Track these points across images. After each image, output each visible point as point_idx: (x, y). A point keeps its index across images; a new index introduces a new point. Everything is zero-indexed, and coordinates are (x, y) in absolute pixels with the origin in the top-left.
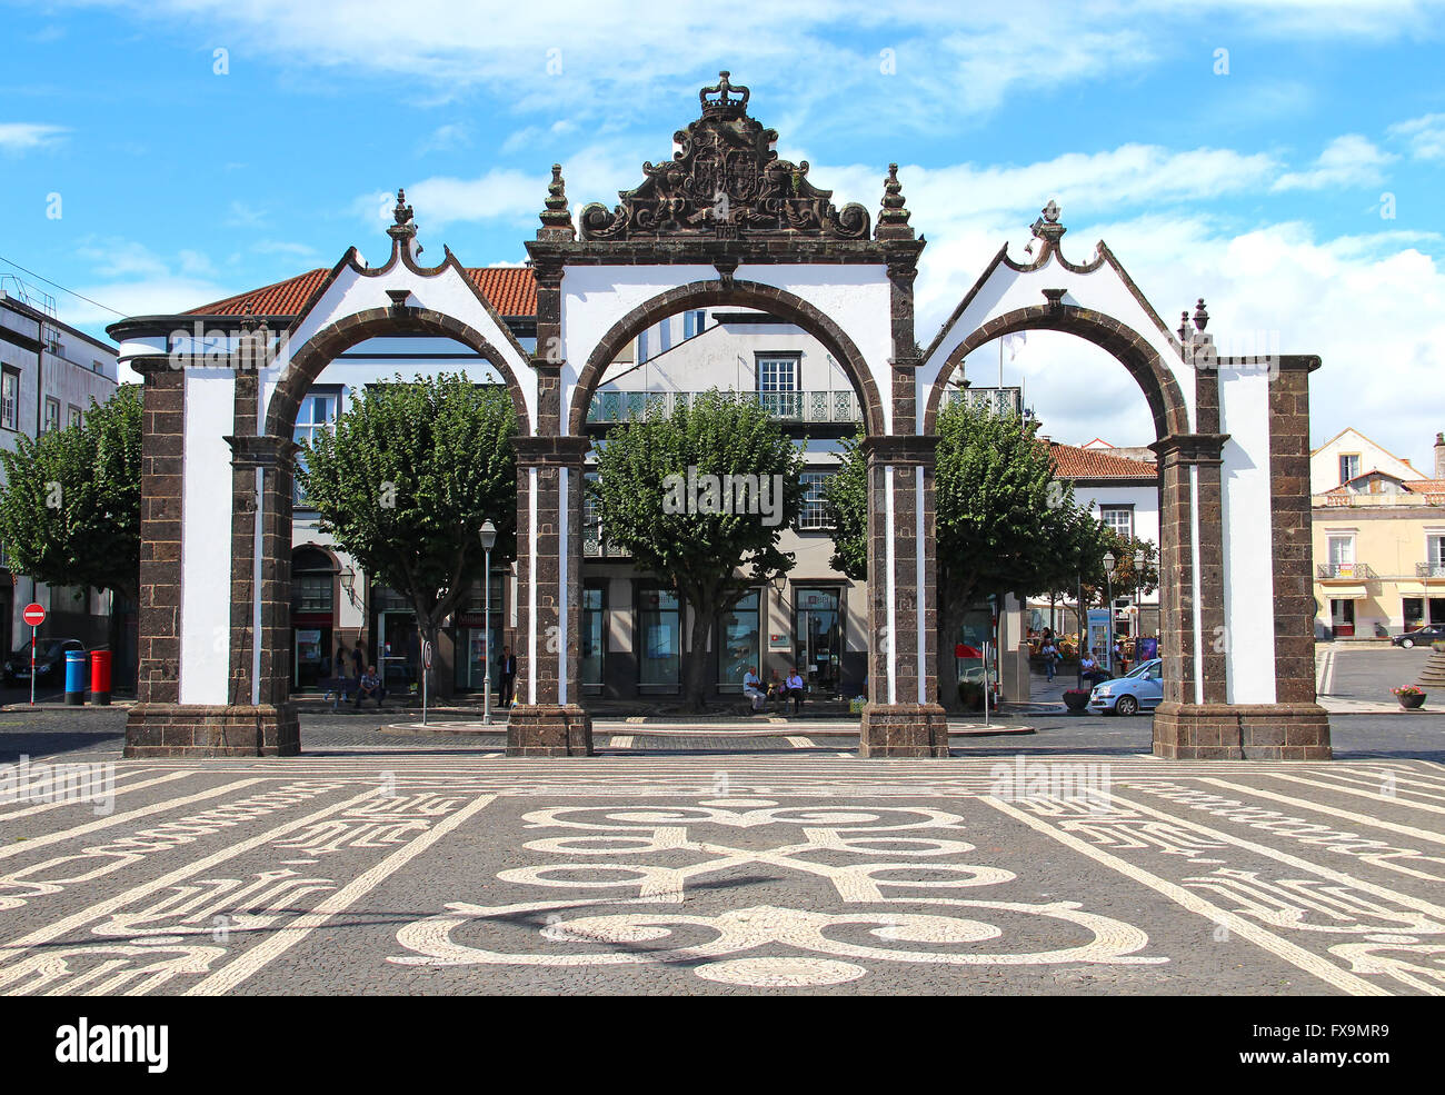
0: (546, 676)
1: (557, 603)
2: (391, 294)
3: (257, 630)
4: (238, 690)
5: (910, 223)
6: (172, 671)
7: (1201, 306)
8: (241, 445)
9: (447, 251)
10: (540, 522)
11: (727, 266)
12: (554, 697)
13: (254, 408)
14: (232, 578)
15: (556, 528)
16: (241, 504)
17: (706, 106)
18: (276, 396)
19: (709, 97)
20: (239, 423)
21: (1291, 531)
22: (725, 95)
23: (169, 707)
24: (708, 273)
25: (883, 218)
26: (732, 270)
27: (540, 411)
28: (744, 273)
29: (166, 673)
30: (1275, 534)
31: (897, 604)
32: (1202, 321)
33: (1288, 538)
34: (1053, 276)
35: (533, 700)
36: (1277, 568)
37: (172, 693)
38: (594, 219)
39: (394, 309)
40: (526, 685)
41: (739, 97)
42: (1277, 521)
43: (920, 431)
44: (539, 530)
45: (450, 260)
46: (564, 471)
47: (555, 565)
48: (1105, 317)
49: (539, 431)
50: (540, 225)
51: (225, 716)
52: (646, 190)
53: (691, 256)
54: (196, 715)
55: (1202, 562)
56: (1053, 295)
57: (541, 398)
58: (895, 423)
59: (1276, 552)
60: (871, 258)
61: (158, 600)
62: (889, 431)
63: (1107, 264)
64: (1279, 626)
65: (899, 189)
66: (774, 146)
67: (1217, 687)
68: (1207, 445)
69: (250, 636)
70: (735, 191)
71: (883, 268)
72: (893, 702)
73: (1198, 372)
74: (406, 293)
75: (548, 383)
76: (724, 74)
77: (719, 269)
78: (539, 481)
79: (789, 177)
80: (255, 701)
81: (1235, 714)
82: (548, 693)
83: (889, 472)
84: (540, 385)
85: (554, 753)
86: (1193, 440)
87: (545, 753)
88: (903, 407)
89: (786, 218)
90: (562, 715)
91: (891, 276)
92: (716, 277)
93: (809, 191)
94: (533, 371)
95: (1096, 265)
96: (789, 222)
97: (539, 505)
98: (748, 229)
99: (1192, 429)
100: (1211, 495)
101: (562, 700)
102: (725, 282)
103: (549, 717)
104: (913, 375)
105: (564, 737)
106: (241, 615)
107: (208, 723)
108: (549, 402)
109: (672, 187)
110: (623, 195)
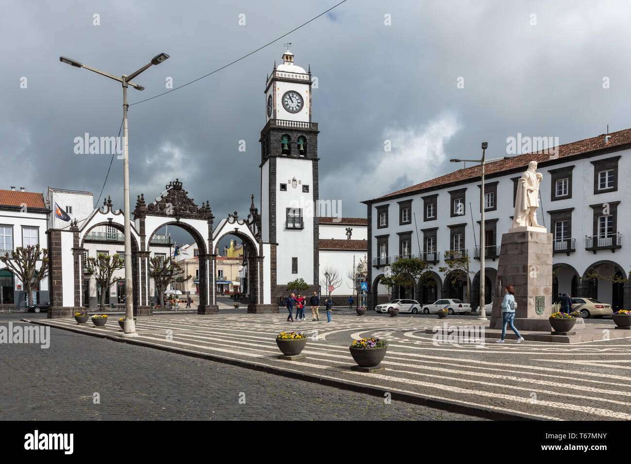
0: (144, 300)
1: (146, 285)
2: (109, 219)
3: (81, 291)
4: (77, 303)
5: (211, 213)
6: (61, 299)
8: (75, 250)
10: (142, 269)
11: (178, 219)
13: (78, 242)
14: (75, 279)
15: (145, 270)
16: (76, 263)
18: (83, 239)
19: (174, 184)
20: (74, 245)
22: (177, 184)
23: (60, 307)
24: (174, 220)
25: (206, 212)
27: (141, 245)
28: (182, 220)
29: (60, 300)
30: (271, 274)
31: (210, 286)
34: (236, 225)
35: (141, 305)
36: (271, 280)
37: (61, 304)
38: (151, 205)
39: (109, 222)
40: (139, 302)
41: (180, 184)
42: (271, 272)
45: (121, 212)
46: (146, 259)
47: (145, 277)
48: (244, 233)
49: (141, 250)
51: (73, 309)
52: (161, 201)
53: (171, 215)
54: (68, 309)
55: (260, 279)
56: (236, 229)
57: (141, 243)
59: (271, 277)
60: (205, 219)
61: (57, 284)
62: (208, 253)
64: (272, 290)
66: (187, 195)
67: (262, 301)
68: (261, 258)
69: (79, 292)
70: (180, 203)
71: (207, 221)
72: (209, 304)
73: (260, 245)
74: (112, 219)
75: (143, 240)
76: (177, 179)
77: (177, 219)
78: (141, 260)
79: (190, 201)
80: (81, 306)
81: (265, 306)
82: (144, 303)
83: (208, 261)
84: (141, 240)
85: (147, 315)
86: (259, 257)
87: (145, 315)
88: (211, 249)
89: (189, 209)
90: (148, 308)
91: (208, 223)
92: (176, 220)
93: (193, 205)
94: (140, 237)
95: (243, 224)
96: (190, 211)
97: (142, 265)
98: (182, 211)
99: (259, 255)
100: (262, 267)
101: (147, 305)
102: (178, 222)
103: (145, 308)
104: (212, 242)
105: (148, 312)
106: (77, 287)
107: (71, 311)
108: (143, 244)
109: (167, 201)
110: (157, 202)
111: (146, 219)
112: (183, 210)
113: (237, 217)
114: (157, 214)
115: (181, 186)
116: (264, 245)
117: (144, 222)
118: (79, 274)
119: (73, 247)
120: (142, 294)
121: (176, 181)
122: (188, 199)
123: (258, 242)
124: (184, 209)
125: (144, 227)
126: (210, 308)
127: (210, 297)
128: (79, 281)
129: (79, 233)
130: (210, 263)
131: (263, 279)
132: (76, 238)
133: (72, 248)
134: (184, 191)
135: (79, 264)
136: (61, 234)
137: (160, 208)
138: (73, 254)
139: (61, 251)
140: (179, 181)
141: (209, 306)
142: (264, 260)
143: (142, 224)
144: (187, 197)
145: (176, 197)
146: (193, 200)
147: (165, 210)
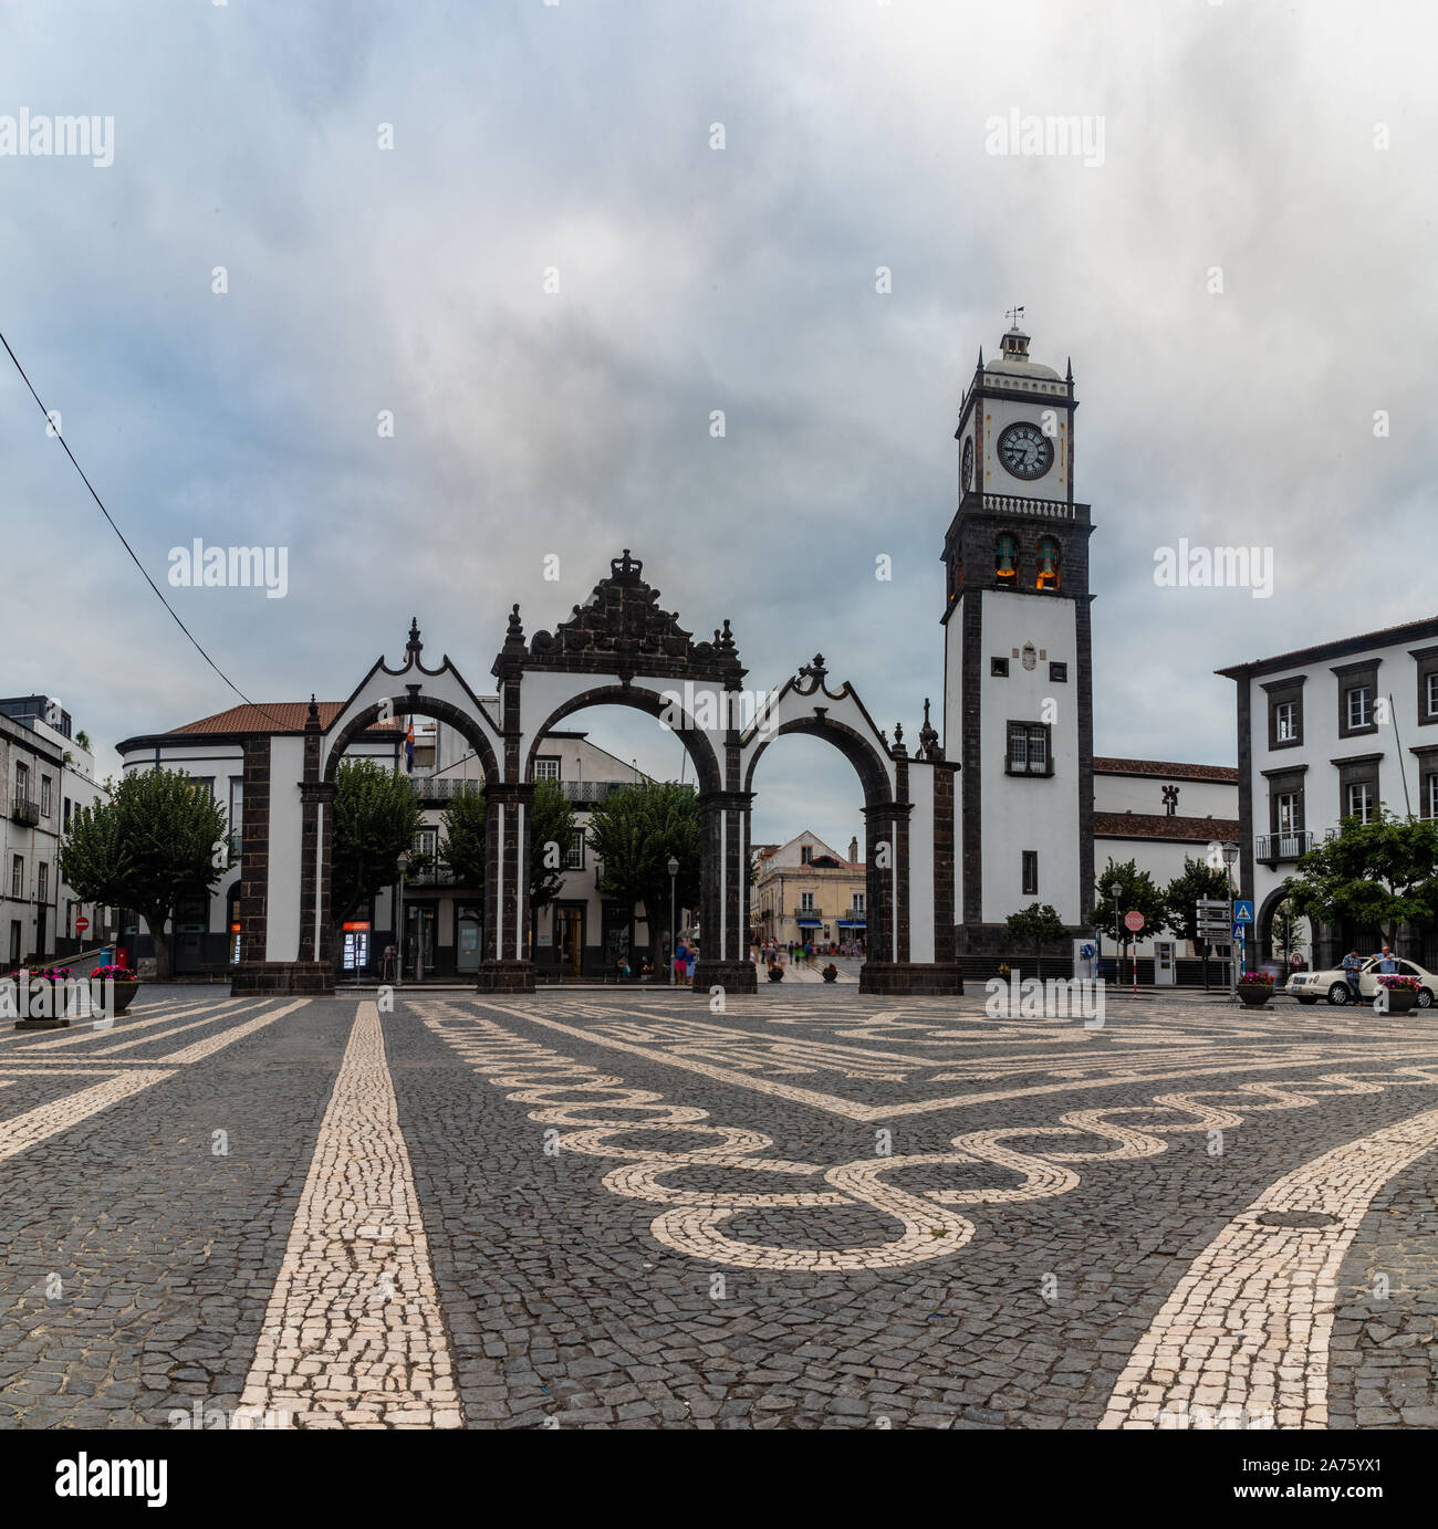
0: (509, 941)
1: (516, 893)
2: (409, 688)
3: (318, 912)
4: (305, 951)
5: (738, 658)
6: (261, 940)
7: (899, 727)
8: (309, 788)
9: (446, 659)
10: (506, 840)
11: (627, 678)
12: (514, 956)
13: (317, 764)
14: (302, 876)
15: (516, 844)
16: (308, 827)
17: (615, 570)
18: (332, 755)
19: (618, 565)
20: (306, 773)
21: (944, 863)
22: (627, 565)
23: (258, 963)
24: (613, 681)
26: (630, 678)
27: (506, 765)
28: (638, 682)
29: (258, 941)
30: (936, 864)
31: (727, 897)
32: (899, 735)
33: (942, 867)
34: (819, 699)
35: (500, 957)
36: (936, 884)
37: (261, 953)
38: (542, 637)
39: (410, 697)
40: (496, 947)
41: (636, 567)
42: (937, 857)
43: (742, 789)
44: (505, 844)
45: (448, 665)
46: (521, 807)
47: (515, 867)
48: (848, 727)
49: (506, 779)
51: (292, 967)
52: (574, 624)
53: (604, 668)
54: (278, 968)
56: (821, 711)
57: (507, 758)
58: (727, 786)
59: (935, 875)
60: (715, 677)
61: (251, 893)
62: (724, 789)
63: (850, 696)
64: (938, 918)
65: (731, 636)
66: (657, 601)
67: (904, 953)
68: (903, 809)
69: (314, 915)
70: (633, 628)
71: (721, 686)
72: (723, 959)
73: (898, 766)
74: (419, 687)
75: (513, 749)
76: (626, 553)
77: (622, 678)
78: (506, 812)
79: (667, 621)
80: (317, 959)
81: (915, 968)
82: (509, 951)
83: (723, 813)
84: (506, 749)
85: (516, 992)
86: (895, 805)
87: (509, 992)
88: (733, 776)
89: (664, 646)
90: (520, 967)
92: (620, 683)
93: (678, 631)
94: (503, 740)
95: (843, 696)
96: (667, 652)
97: (506, 830)
98: (639, 653)
99: (895, 798)
100: (904, 839)
101: (519, 957)
102: (626, 687)
103: (510, 968)
104: (738, 755)
105: (522, 980)
106: (307, 901)
107: (287, 974)
108: (512, 761)
109: (593, 623)
110: (560, 626)
111: (522, 683)
112: (643, 650)
113: (825, 673)
114: (560, 666)
115: (638, 572)
116: (911, 766)
117: (519, 690)
118: (315, 861)
119: (301, 780)
120: (504, 920)
121: (621, 556)
122: (661, 614)
123: (892, 757)
124: (647, 647)
125: (518, 706)
126: (729, 971)
127: (728, 935)
128: (314, 884)
129: (322, 739)
130: (728, 821)
131: (907, 878)
132: (311, 754)
133: (299, 784)
135: (316, 830)
136: (269, 745)
137: (569, 645)
138: (302, 802)
139: (268, 795)
140: (633, 556)
141: (723, 965)
142: (911, 816)
143: (512, 699)
144: (657, 606)
145: (621, 609)
146: (676, 615)
147: (585, 651)
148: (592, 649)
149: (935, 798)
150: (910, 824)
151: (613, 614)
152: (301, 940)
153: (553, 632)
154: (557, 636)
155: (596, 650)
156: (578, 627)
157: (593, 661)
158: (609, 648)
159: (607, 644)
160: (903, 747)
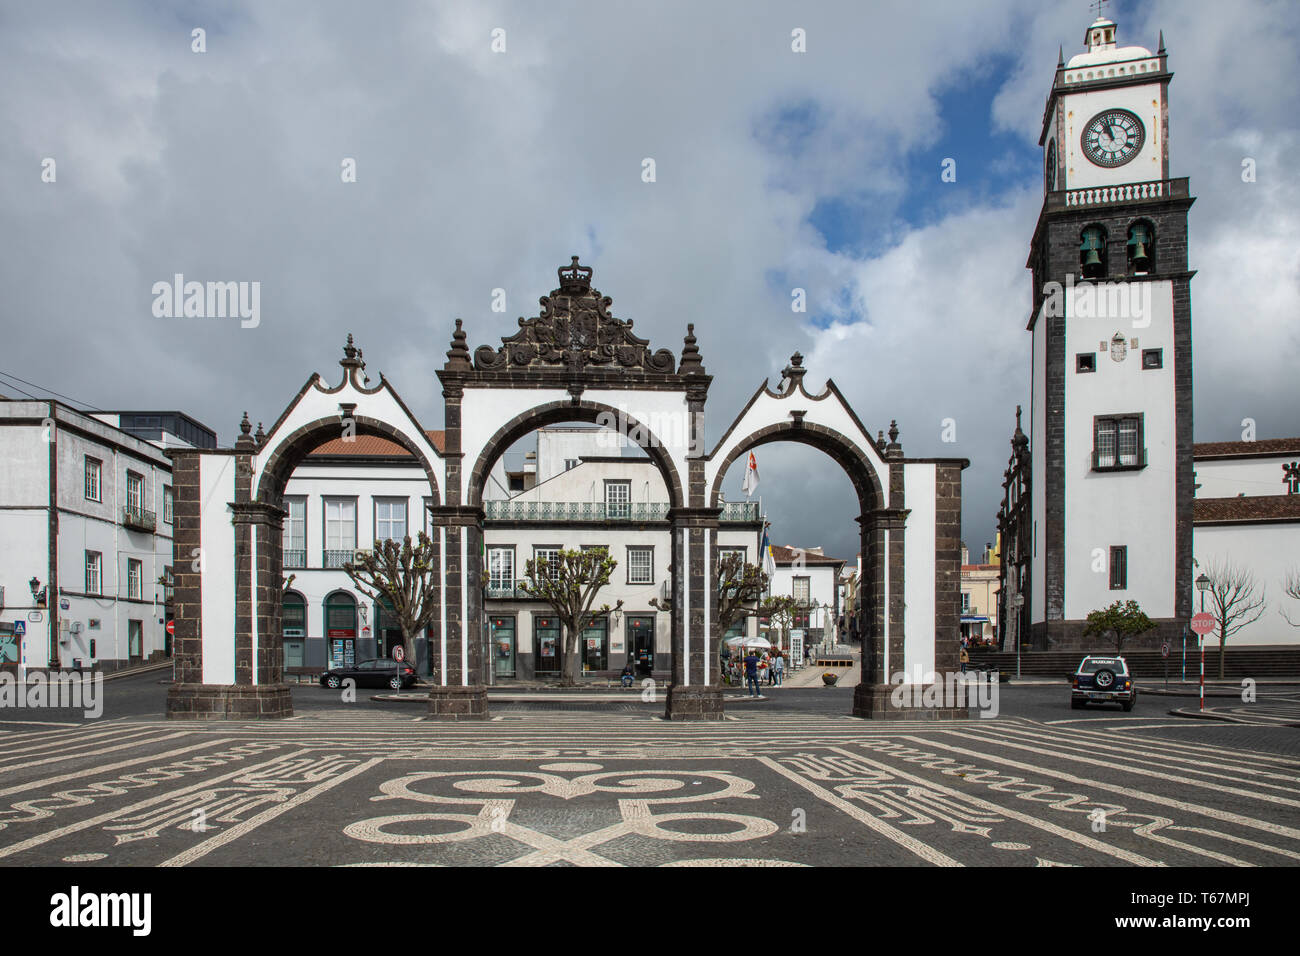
0: (454, 667)
1: (460, 619)
2: (342, 406)
3: (255, 635)
4: (242, 674)
5: (702, 364)
6: (197, 662)
7: (893, 425)
8: (241, 508)
9: (382, 376)
10: (448, 563)
11: (576, 390)
12: (459, 680)
13: (248, 484)
14: (237, 598)
15: (459, 568)
16: (242, 550)
17: (562, 279)
18: (264, 476)
19: (564, 273)
20: (238, 493)
21: (948, 573)
22: (575, 272)
23: (195, 686)
24: (561, 396)
25: (683, 362)
26: (580, 392)
27: (448, 488)
28: (589, 396)
29: (193, 663)
30: (937, 575)
31: (691, 620)
32: (893, 434)
33: (946, 577)
34: (797, 401)
35: (444, 683)
36: (938, 597)
37: (198, 676)
38: (484, 352)
39: (345, 416)
40: (440, 672)
41: (586, 273)
42: (939, 566)
43: (707, 504)
44: (447, 569)
45: (384, 383)
46: (464, 530)
47: (458, 592)
48: (831, 430)
49: (447, 502)
50: (447, 360)
51: (229, 690)
52: (520, 337)
53: (550, 382)
54: (214, 691)
55: (890, 593)
56: (798, 415)
57: (448, 480)
58: (691, 499)
59: (938, 586)
60: (675, 386)
61: (186, 615)
62: (686, 504)
63: (832, 396)
64: (939, 634)
65: (694, 341)
66: (608, 309)
68: (898, 514)
69: (250, 639)
70: (583, 339)
71: (682, 395)
72: (687, 683)
73: (892, 469)
75: (453, 469)
76: (575, 259)
77: (571, 391)
78: (447, 536)
79: (620, 329)
80: (255, 682)
82: (455, 678)
83: (686, 532)
84: (447, 470)
85: (459, 718)
86: (887, 513)
87: (453, 718)
88: (697, 487)
89: (617, 356)
90: (464, 693)
91: (689, 399)
92: (569, 398)
93: (632, 340)
94: (443, 460)
95: (826, 395)
96: (621, 362)
97: (447, 552)
98: (591, 365)
99: (887, 505)
100: (898, 549)
101: (465, 683)
102: (575, 402)
103: (455, 694)
104: (702, 468)
105: (466, 707)
106: (243, 625)
107: (223, 697)
108: (453, 482)
109: (539, 335)
110: (504, 340)
111: (463, 401)
112: (596, 362)
113: (803, 373)
114: (502, 381)
115: (588, 279)
116: (907, 467)
117: (459, 407)
118: (250, 584)
119: (233, 501)
120: (448, 646)
121: (569, 263)
122: (614, 322)
123: (884, 459)
124: (599, 358)
125: (459, 425)
126: (691, 697)
127: (692, 659)
128: (249, 607)
129: (253, 458)
130: (692, 539)
131: (902, 593)
132: (243, 472)
133: (230, 504)
134: (597, 294)
135: (249, 552)
136: (198, 463)
137: (513, 360)
138: (234, 523)
139: (198, 513)
140: (581, 263)
141: (686, 691)
142: (906, 523)
143: (453, 417)
144: (609, 314)
145: (569, 318)
146: (630, 322)
147: (531, 365)
148: (538, 363)
149: (937, 501)
150: (907, 532)
151: (560, 325)
152: (237, 664)
153: (496, 345)
154: (501, 350)
155: (544, 364)
156: (524, 340)
157: (538, 375)
158: (557, 361)
159: (553, 358)
160: (899, 446)
